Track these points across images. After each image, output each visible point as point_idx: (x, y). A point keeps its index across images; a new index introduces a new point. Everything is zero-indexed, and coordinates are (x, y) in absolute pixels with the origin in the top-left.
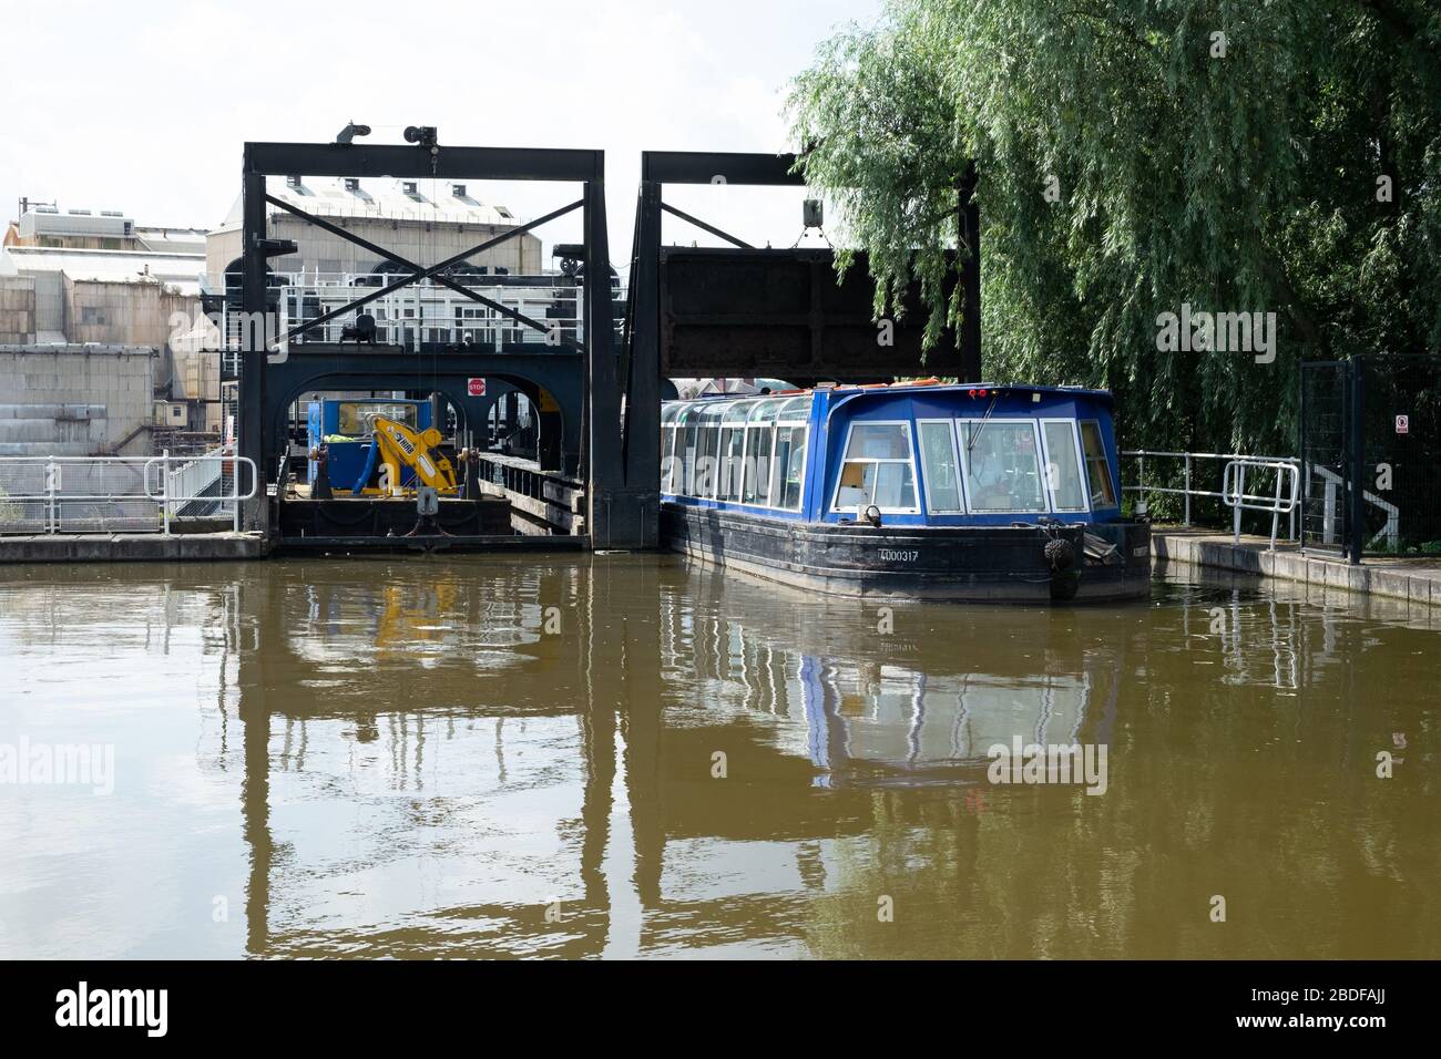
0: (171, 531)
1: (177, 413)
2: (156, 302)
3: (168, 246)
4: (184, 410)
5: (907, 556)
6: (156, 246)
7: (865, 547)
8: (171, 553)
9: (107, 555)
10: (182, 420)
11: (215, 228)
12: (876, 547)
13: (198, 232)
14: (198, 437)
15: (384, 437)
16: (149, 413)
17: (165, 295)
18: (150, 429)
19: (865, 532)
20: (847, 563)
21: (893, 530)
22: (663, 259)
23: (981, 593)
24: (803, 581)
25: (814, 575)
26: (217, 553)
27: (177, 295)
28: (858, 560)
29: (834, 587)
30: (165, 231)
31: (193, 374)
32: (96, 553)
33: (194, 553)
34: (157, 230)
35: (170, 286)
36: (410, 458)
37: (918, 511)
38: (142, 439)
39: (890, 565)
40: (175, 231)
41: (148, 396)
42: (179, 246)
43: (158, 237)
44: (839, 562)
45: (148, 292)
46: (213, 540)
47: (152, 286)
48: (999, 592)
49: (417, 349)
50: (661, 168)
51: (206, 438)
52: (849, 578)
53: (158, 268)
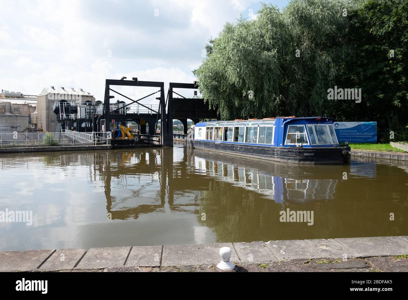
0: (97, 145)
1: (33, 126)
2: (27, 108)
3: (29, 98)
4: (34, 126)
5: (311, 154)
6: (27, 98)
7: (300, 152)
8: (97, 148)
9: (86, 149)
10: (34, 127)
11: (39, 95)
12: (303, 152)
13: (35, 96)
14: (36, 130)
15: (122, 129)
16: (28, 126)
17: (29, 106)
18: (28, 129)
19: (299, 149)
20: (295, 156)
21: (308, 149)
22: (173, 100)
23: (329, 162)
24: (278, 160)
25: (283, 158)
26: (105, 148)
27: (31, 106)
28: (298, 155)
29: (289, 161)
30: (29, 96)
31: (35, 120)
32: (84, 149)
33: (101, 148)
34: (27, 95)
35: (30, 105)
36: (126, 132)
37: (309, 144)
38: (27, 130)
39: (306, 156)
40: (30, 96)
41: (28, 123)
42: (31, 98)
43: (27, 97)
44: (292, 156)
45: (26, 106)
46: (104, 146)
47: (27, 105)
48: (332, 162)
49: (125, 114)
50: (172, 85)
51: (38, 130)
52: (295, 159)
53: (28, 102)
